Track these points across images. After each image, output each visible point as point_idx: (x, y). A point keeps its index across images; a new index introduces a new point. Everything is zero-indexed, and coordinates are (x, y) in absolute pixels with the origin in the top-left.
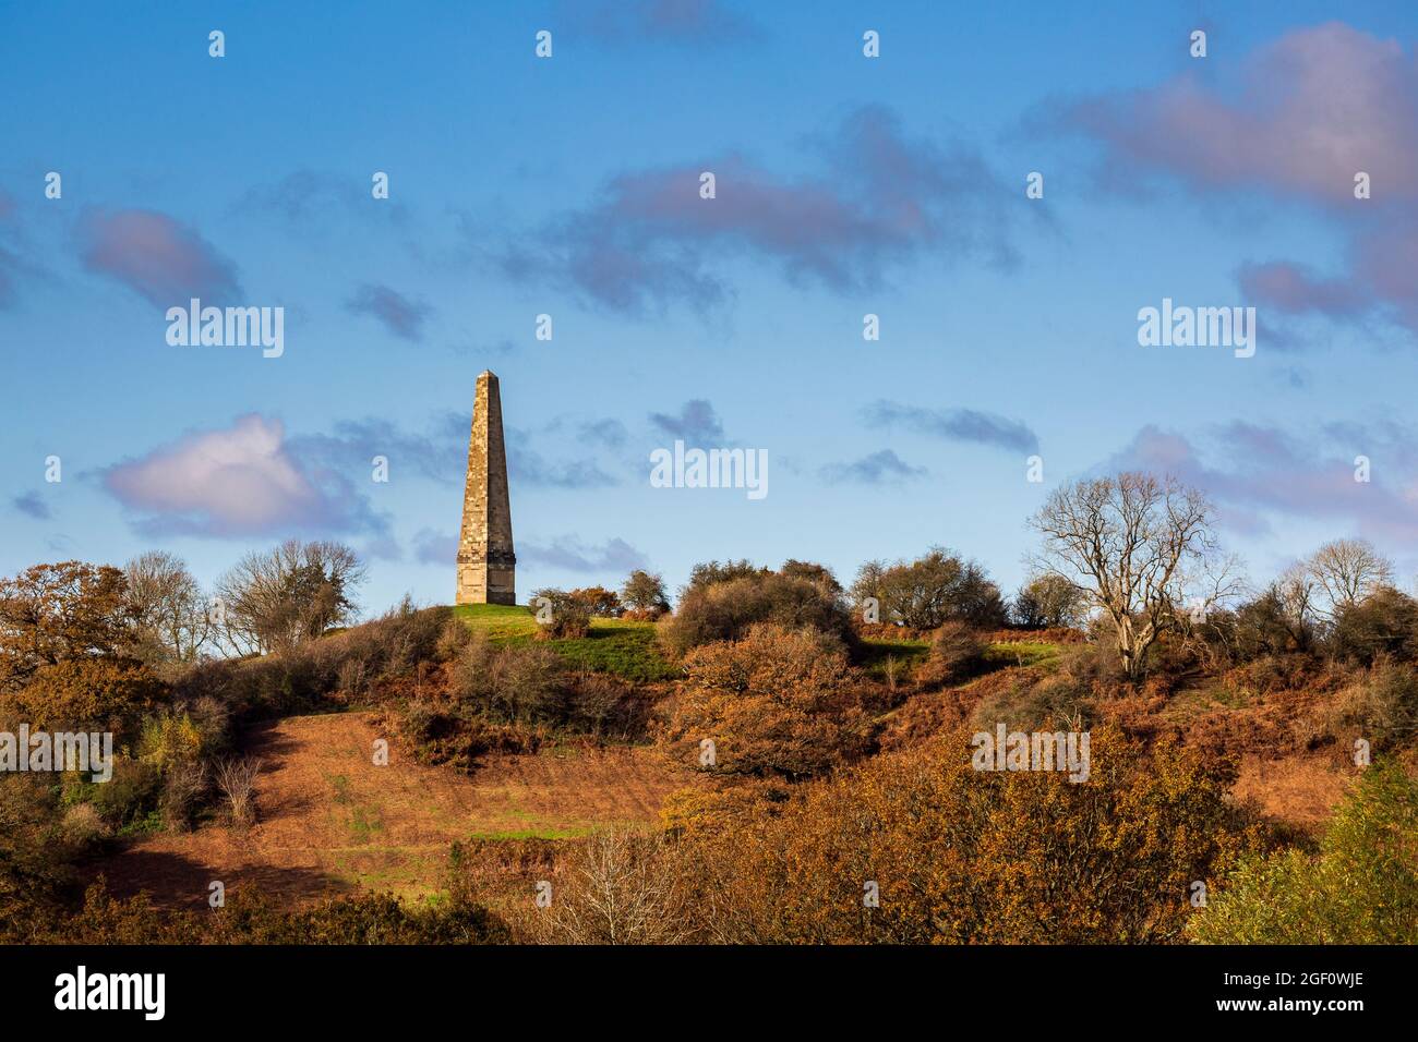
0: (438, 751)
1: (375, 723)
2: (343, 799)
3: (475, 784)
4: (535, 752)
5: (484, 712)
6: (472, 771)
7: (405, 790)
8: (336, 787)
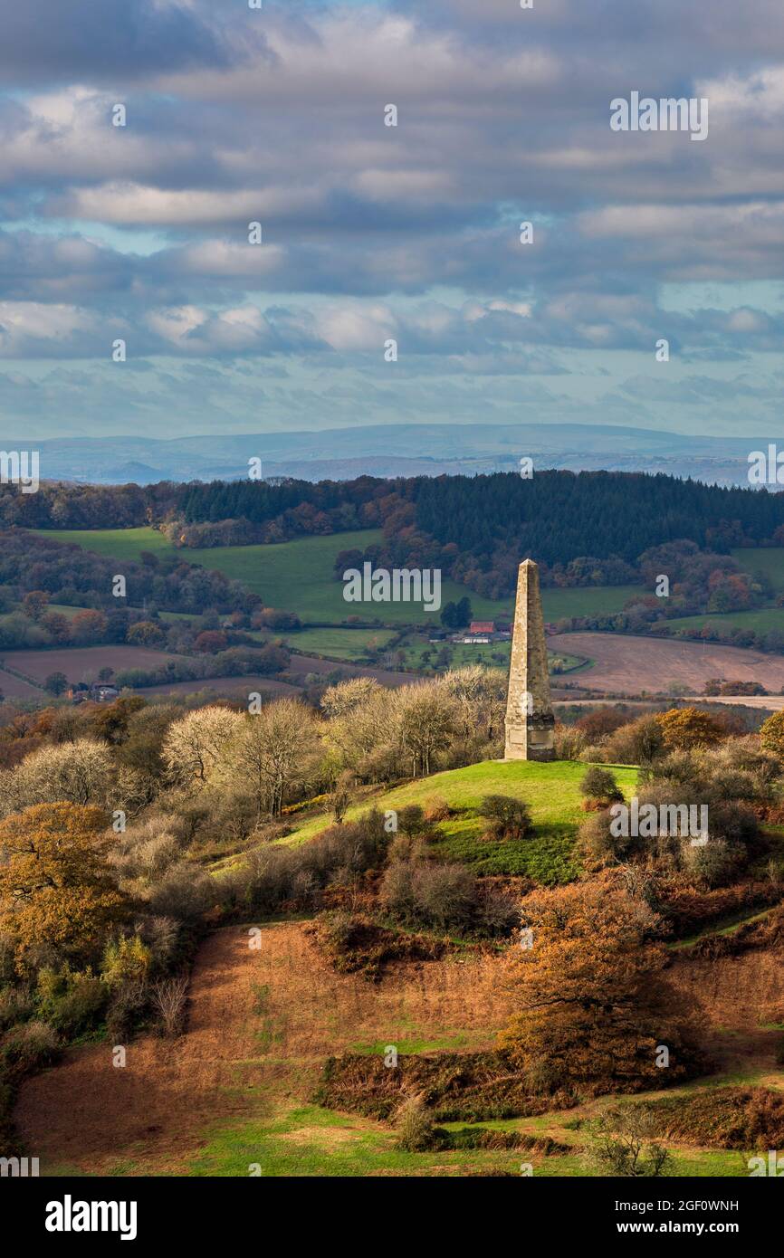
0: (353, 961)
1: (309, 932)
2: (261, 1010)
3: (378, 991)
4: (438, 959)
5: (408, 919)
6: (378, 978)
7: (315, 999)
8: (258, 997)
